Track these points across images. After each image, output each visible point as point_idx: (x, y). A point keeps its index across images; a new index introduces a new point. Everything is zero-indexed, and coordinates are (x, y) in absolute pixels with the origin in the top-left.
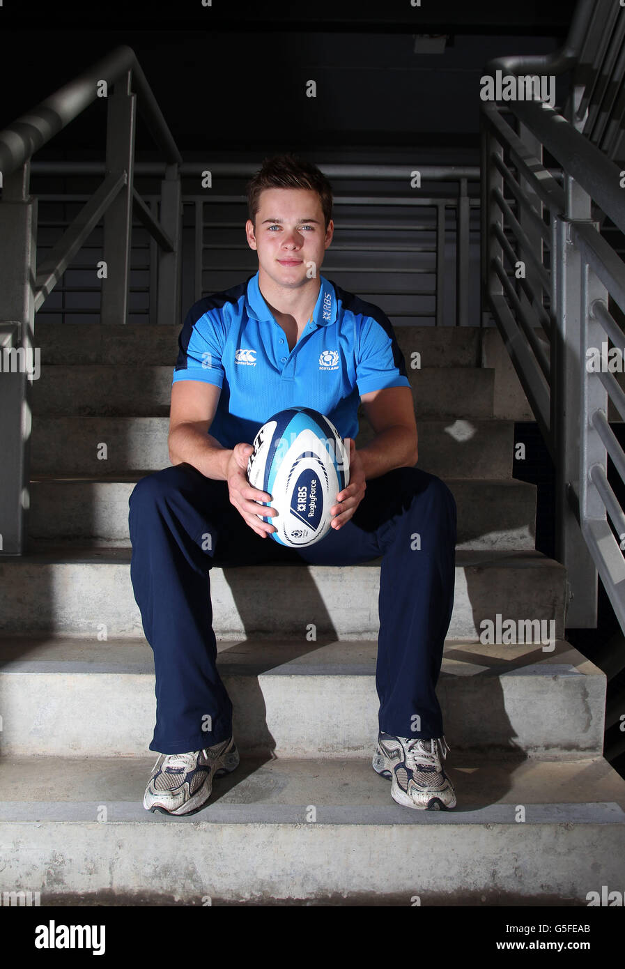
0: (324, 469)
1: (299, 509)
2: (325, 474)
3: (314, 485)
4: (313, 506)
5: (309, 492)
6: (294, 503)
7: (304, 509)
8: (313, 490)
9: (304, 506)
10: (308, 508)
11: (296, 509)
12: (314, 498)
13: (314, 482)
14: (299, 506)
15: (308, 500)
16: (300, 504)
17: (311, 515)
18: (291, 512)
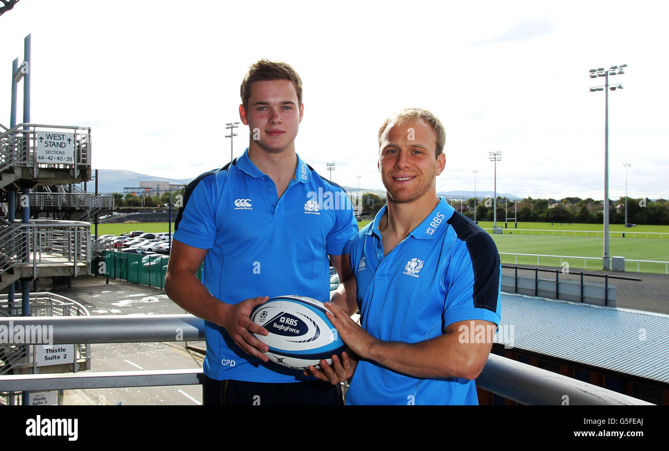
0: (304, 341)
1: (282, 318)
2: (300, 342)
3: (296, 331)
4: (281, 327)
5: (292, 327)
6: (287, 316)
7: (281, 321)
8: (292, 330)
9: (283, 321)
10: (281, 324)
11: (282, 316)
12: (286, 329)
13: (298, 332)
14: (284, 318)
15: (286, 325)
16: (286, 319)
17: (275, 325)
18: (282, 313)
